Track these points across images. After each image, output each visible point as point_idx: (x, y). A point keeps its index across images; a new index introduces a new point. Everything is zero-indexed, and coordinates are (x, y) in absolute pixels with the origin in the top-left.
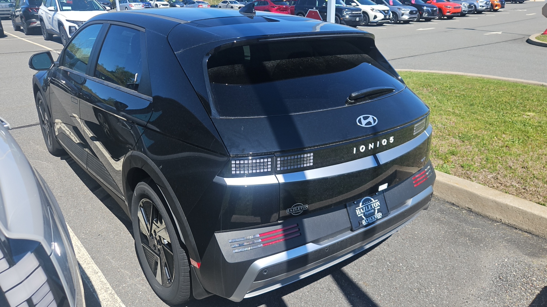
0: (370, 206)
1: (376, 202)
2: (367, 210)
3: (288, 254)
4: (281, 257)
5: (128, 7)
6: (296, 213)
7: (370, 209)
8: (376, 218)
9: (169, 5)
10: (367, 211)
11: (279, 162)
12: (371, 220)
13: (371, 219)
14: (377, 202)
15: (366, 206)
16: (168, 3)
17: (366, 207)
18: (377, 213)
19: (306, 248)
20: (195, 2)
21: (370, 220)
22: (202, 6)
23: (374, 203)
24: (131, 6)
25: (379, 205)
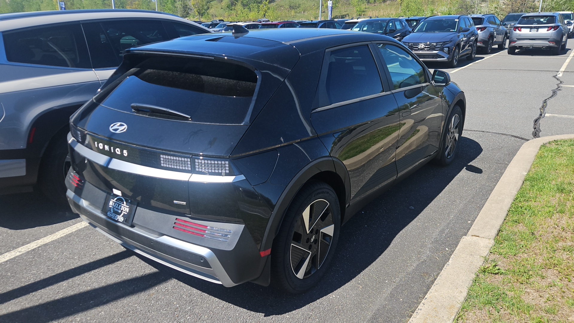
1: (126, 207)
12: (114, 217)
18: (121, 216)
25: (128, 211)
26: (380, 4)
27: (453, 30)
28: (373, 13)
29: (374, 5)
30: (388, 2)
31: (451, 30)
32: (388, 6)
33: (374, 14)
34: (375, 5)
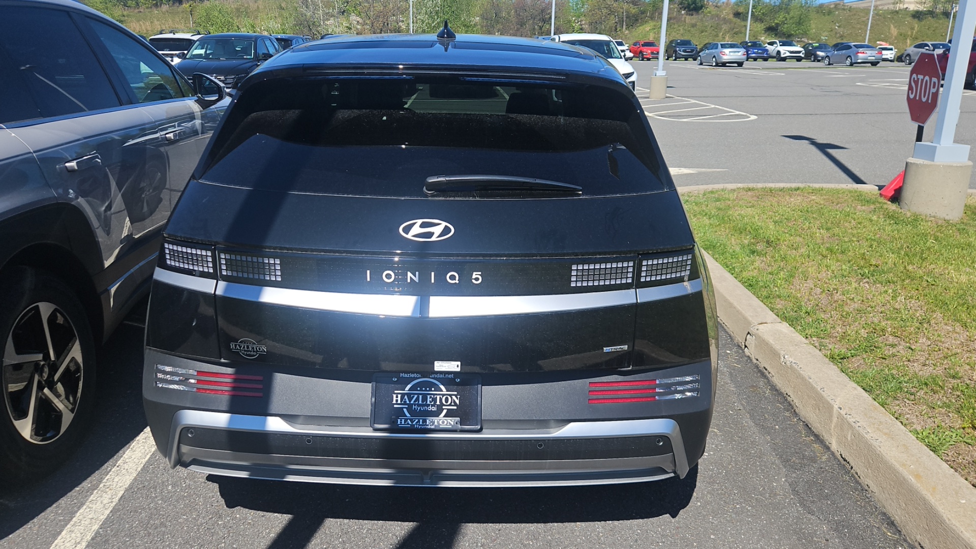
0: (430, 397)
1: (450, 395)
2: (420, 402)
3: (231, 420)
4: (220, 420)
5: (718, 56)
6: (247, 355)
7: (428, 403)
8: (436, 423)
9: (804, 52)
10: (419, 405)
11: (223, 262)
12: (421, 423)
13: (421, 420)
14: (454, 397)
15: (421, 394)
16: (802, 49)
17: (421, 396)
18: (444, 417)
19: (264, 422)
20: (853, 46)
21: (417, 422)
22: (863, 53)
23: (443, 395)
24: (723, 53)
25: (458, 402)
26: (149, 10)
27: (248, 57)
28: (141, 25)
29: (138, 10)
30: (165, 8)
31: (245, 57)
32: (167, 14)
33: (143, 28)
34: (140, 12)
